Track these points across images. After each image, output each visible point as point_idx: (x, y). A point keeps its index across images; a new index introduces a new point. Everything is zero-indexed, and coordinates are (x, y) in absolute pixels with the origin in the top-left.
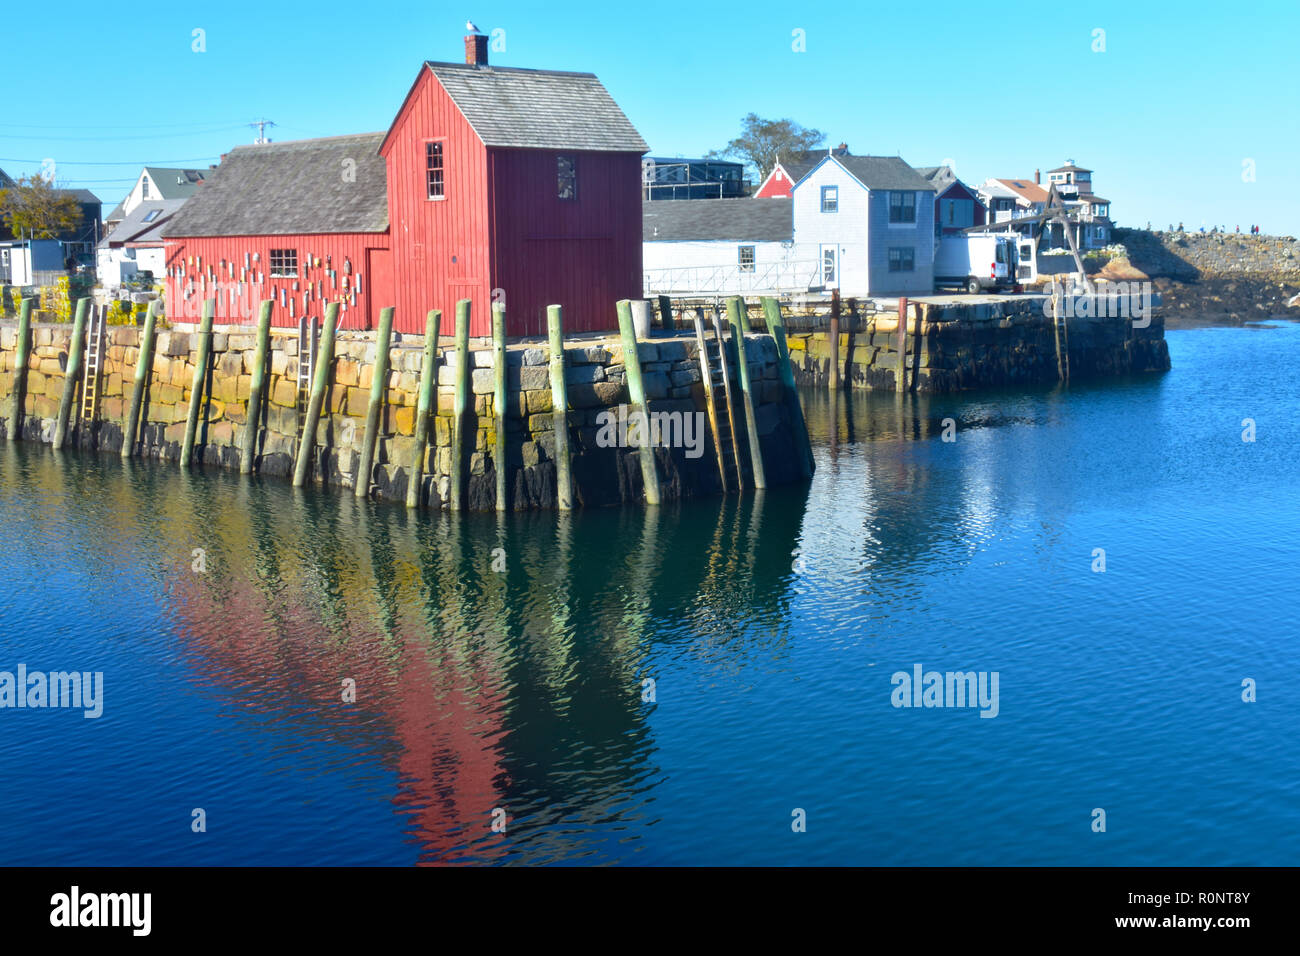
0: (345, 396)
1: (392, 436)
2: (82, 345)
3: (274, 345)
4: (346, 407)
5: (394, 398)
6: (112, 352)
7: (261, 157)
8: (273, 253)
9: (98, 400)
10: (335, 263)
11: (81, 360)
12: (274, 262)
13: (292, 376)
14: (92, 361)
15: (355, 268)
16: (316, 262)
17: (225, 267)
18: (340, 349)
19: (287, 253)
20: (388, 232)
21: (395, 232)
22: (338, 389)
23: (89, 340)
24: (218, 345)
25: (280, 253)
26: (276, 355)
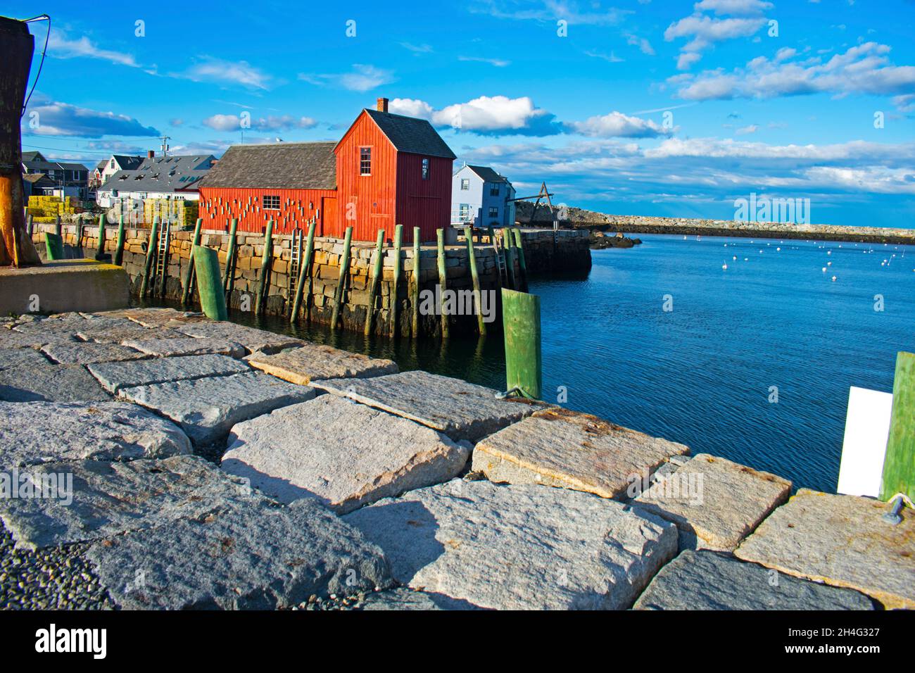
0: (319, 269)
1: (351, 290)
2: (156, 239)
3: (274, 243)
4: (319, 274)
5: (353, 271)
6: (173, 243)
7: (249, 150)
8: (265, 197)
9: (166, 267)
10: (303, 203)
11: (155, 246)
12: (265, 202)
13: (286, 258)
14: (163, 247)
15: (315, 207)
16: (292, 203)
17: (237, 202)
18: (317, 246)
19: (274, 198)
20: (336, 189)
21: (340, 190)
22: (316, 266)
23: (160, 237)
24: (240, 241)
25: (270, 198)
26: (276, 248)
